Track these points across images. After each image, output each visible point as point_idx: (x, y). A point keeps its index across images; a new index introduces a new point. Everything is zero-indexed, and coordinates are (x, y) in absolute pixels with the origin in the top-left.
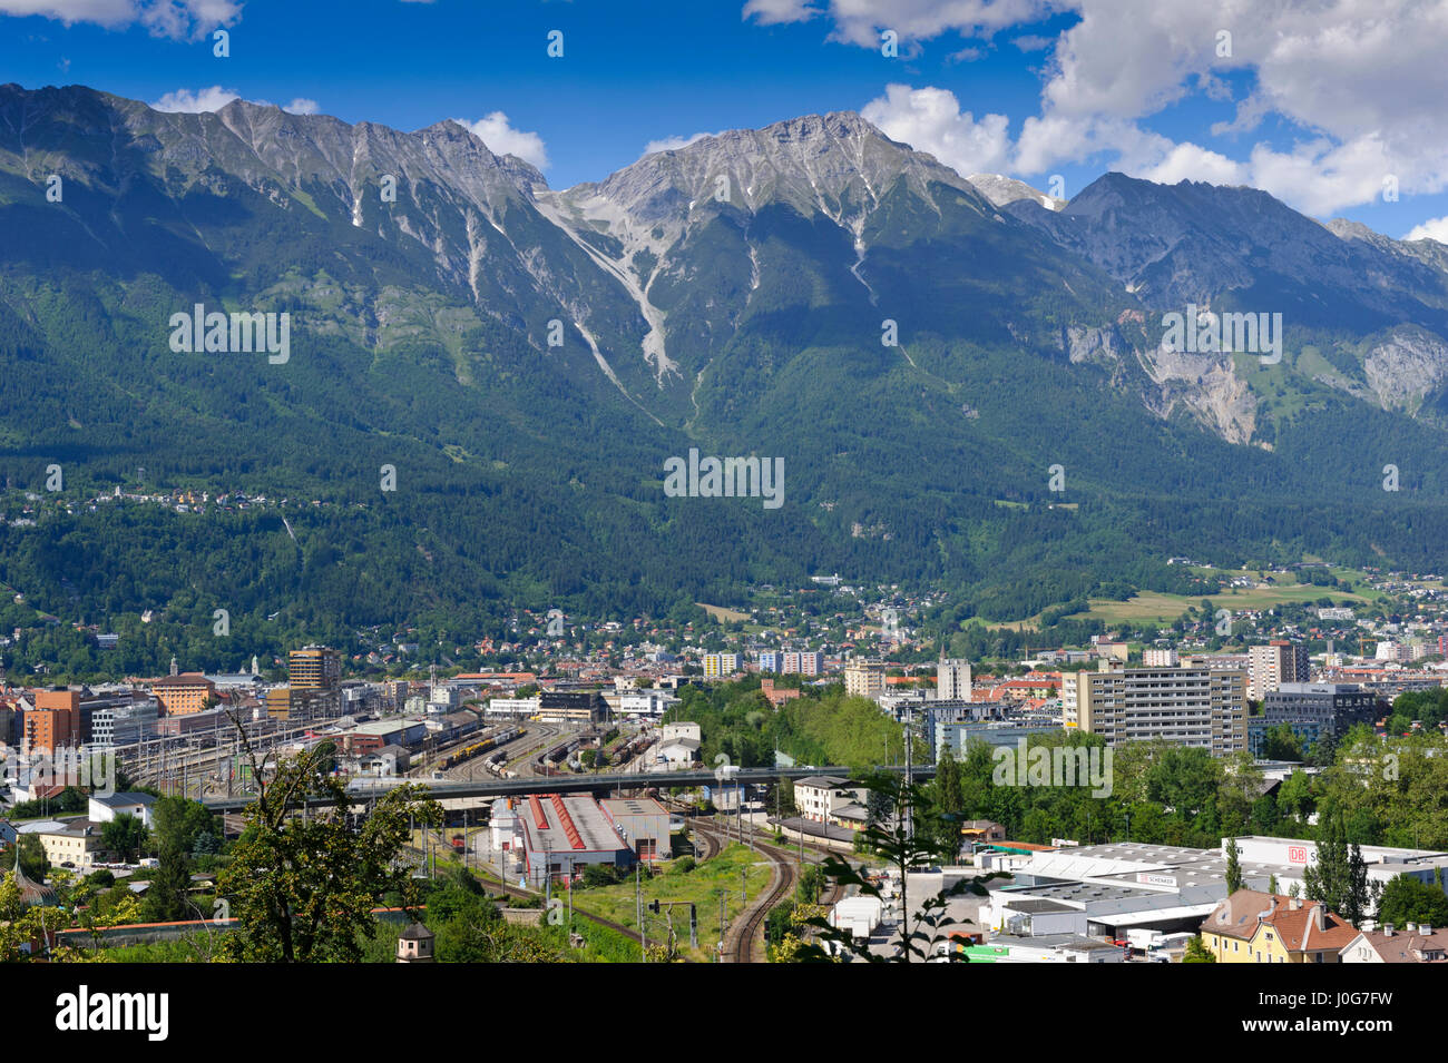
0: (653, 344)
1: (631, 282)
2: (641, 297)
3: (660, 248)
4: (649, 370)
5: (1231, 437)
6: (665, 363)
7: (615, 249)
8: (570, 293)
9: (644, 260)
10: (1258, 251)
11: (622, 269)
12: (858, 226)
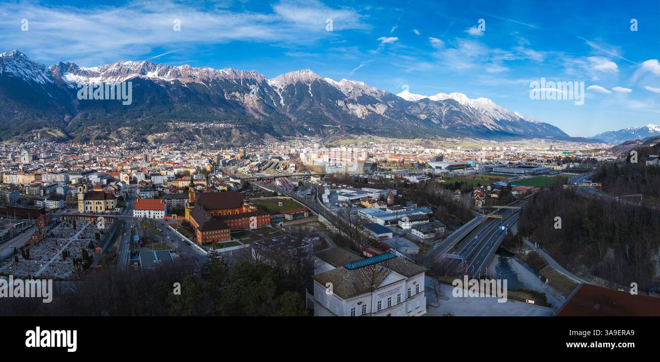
0: (282, 102)
1: (279, 93)
2: (280, 95)
3: (282, 88)
4: (281, 105)
5: (359, 116)
6: (283, 105)
7: (276, 88)
8: (271, 94)
9: (280, 90)
10: (363, 91)
11: (277, 91)
12: (310, 85)
